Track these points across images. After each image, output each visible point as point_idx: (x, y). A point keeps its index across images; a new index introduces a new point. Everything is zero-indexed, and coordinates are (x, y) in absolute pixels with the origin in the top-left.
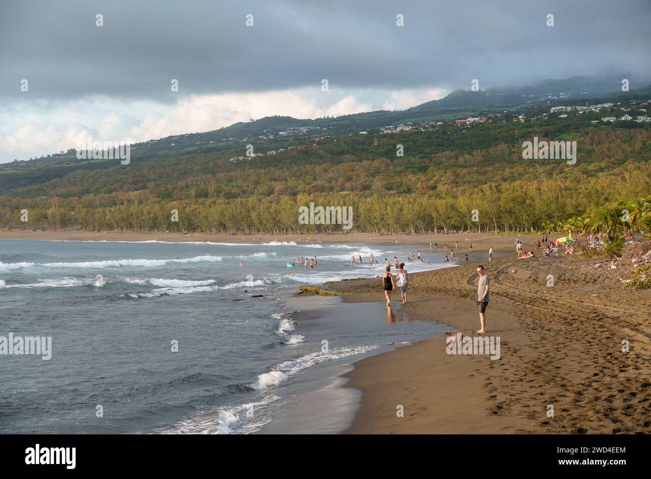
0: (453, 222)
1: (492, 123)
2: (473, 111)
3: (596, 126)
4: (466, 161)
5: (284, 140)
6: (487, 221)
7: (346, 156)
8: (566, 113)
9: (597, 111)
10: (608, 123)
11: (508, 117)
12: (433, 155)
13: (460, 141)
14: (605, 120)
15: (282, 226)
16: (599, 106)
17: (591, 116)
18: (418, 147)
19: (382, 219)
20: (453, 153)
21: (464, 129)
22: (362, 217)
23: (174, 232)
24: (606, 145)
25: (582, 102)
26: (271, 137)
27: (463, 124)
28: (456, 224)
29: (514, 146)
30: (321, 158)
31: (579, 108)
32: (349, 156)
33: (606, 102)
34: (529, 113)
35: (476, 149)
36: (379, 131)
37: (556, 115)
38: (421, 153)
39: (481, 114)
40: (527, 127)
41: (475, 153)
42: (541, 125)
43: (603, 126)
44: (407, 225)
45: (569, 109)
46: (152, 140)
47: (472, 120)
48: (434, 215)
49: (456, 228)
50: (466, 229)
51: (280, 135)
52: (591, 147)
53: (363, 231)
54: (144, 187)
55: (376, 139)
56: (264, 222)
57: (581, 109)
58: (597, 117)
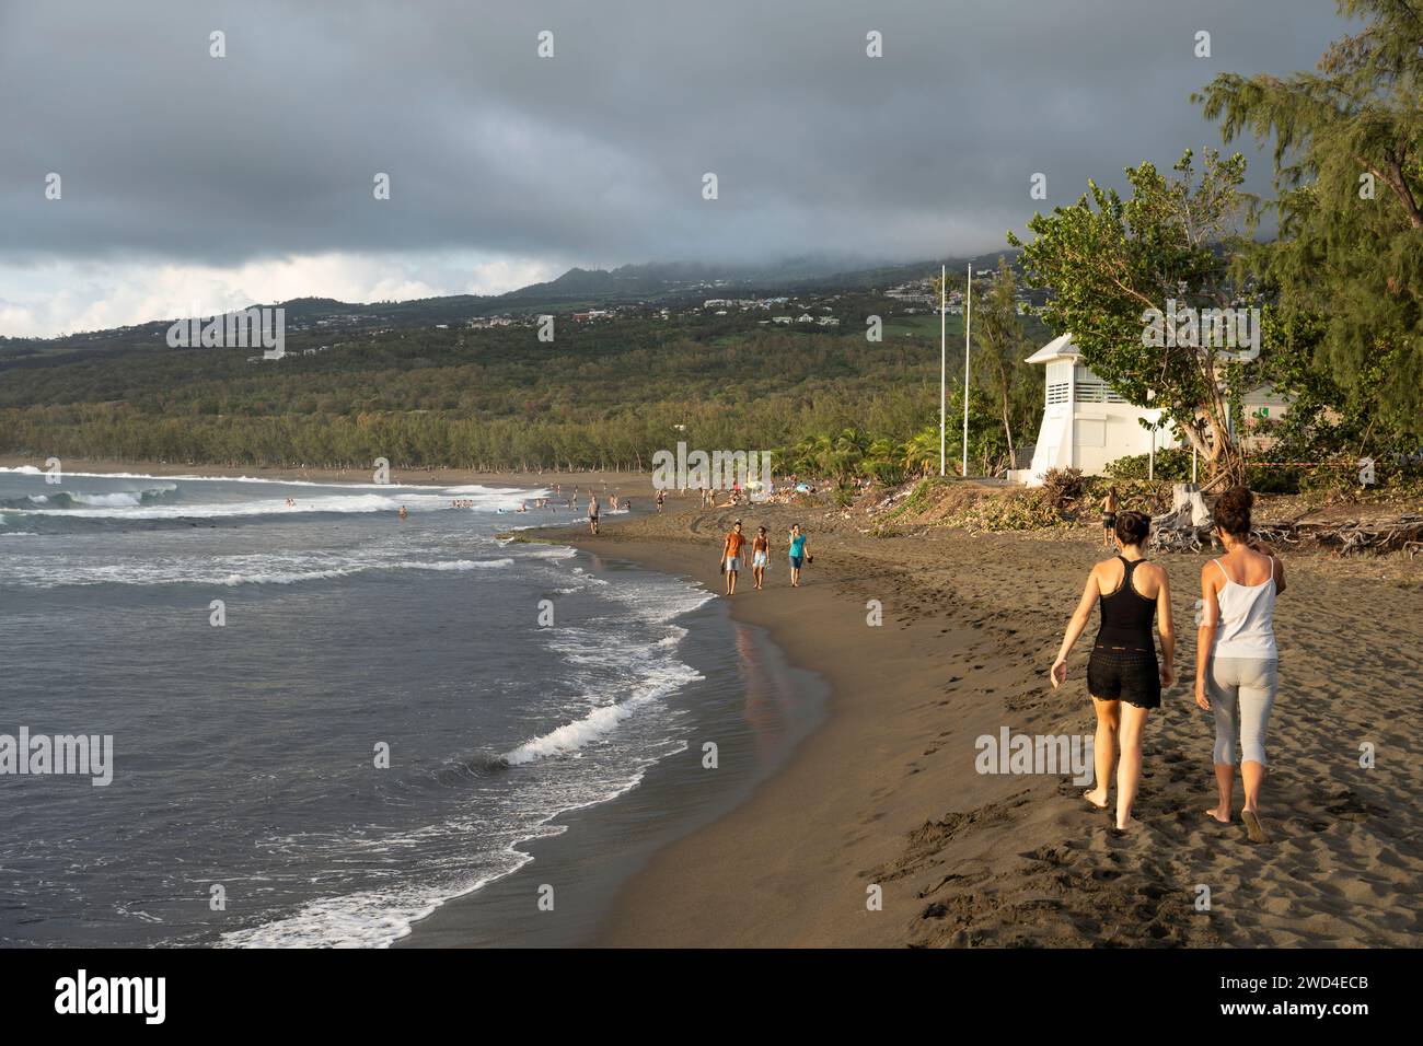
0: (581, 457)
1: (625, 318)
2: (597, 300)
3: (766, 328)
4: (589, 372)
5: (325, 332)
6: (629, 457)
7: (419, 359)
8: (725, 308)
9: (767, 307)
10: (782, 324)
11: (648, 311)
12: (542, 362)
13: (579, 343)
14: (778, 320)
15: (337, 457)
16: (770, 300)
17: (759, 314)
18: (522, 349)
19: (482, 451)
20: (571, 360)
21: (585, 326)
22: (453, 448)
23: (174, 462)
24: (779, 356)
25: (747, 294)
26: (305, 328)
27: (585, 319)
28: (585, 459)
29: (655, 353)
30: (382, 362)
31: (742, 303)
32: (423, 359)
33: (779, 295)
34: (675, 308)
35: (603, 355)
36: (464, 325)
37: (711, 311)
38: (525, 357)
39: (607, 306)
40: (673, 327)
41: (602, 360)
42: (691, 325)
43: (775, 329)
44: (517, 460)
45: (729, 303)
46: (124, 327)
47: (596, 313)
48: (556, 446)
49: (586, 465)
50: (598, 466)
51: (319, 325)
52: (760, 357)
53: (454, 467)
54: (119, 396)
55: (461, 336)
56: (311, 451)
57: (745, 304)
58: (768, 315)
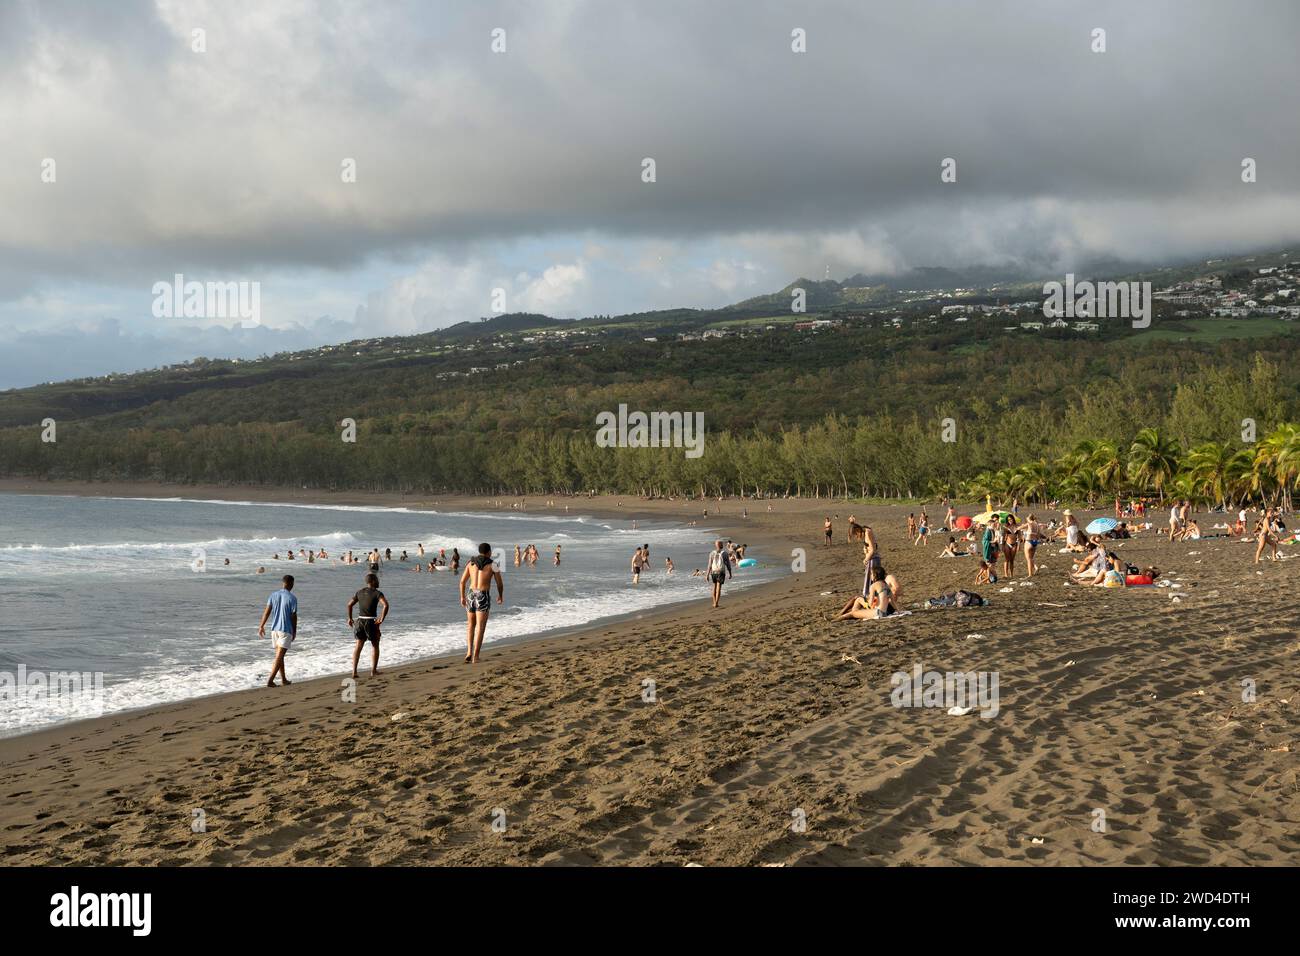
0: (772, 478)
1: (851, 327)
2: (824, 312)
3: (1012, 335)
4: (807, 384)
5: (530, 348)
6: (832, 478)
7: (618, 373)
8: (965, 314)
9: (1014, 312)
10: (1031, 331)
11: (877, 320)
12: (756, 375)
13: (800, 354)
14: (1027, 326)
16: (1017, 306)
17: (1006, 320)
18: (734, 361)
20: (787, 372)
21: (807, 336)
24: (1029, 364)
25: (991, 301)
26: (511, 344)
27: (807, 329)
28: (776, 482)
29: (883, 363)
30: (580, 377)
31: (985, 308)
32: (624, 373)
33: (1027, 300)
34: (909, 315)
35: (825, 366)
36: (675, 338)
37: (950, 317)
38: (738, 371)
39: (835, 316)
40: (905, 335)
41: (821, 371)
42: (927, 332)
43: (1023, 336)
45: (970, 308)
46: (325, 347)
47: (820, 323)
49: (779, 490)
50: (793, 492)
51: (525, 342)
52: (1006, 366)
54: (294, 416)
55: (668, 348)
57: (988, 311)
58: (1014, 321)
